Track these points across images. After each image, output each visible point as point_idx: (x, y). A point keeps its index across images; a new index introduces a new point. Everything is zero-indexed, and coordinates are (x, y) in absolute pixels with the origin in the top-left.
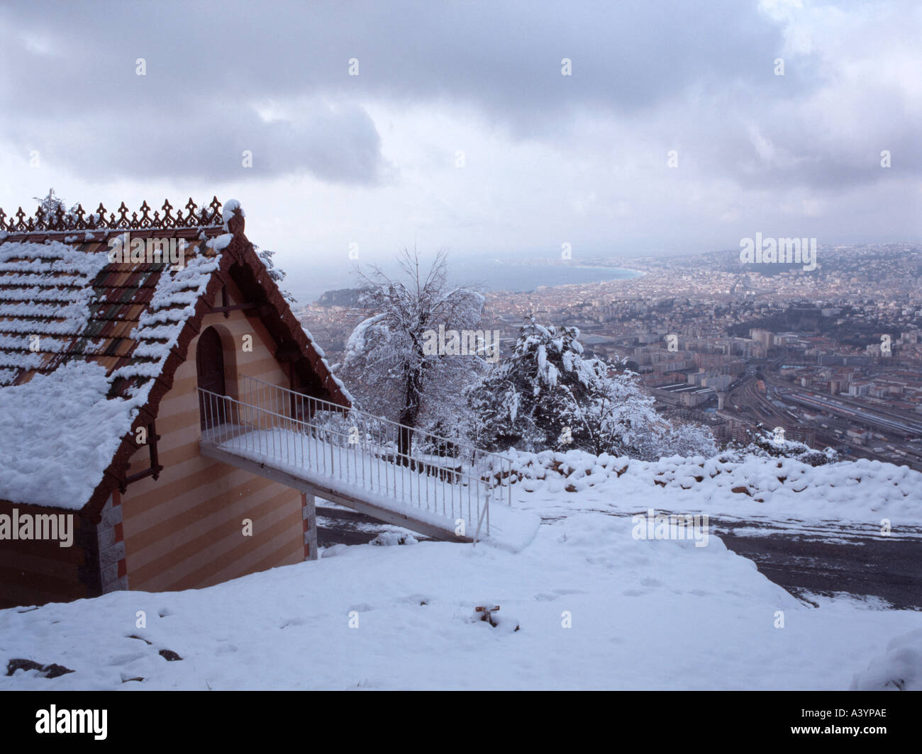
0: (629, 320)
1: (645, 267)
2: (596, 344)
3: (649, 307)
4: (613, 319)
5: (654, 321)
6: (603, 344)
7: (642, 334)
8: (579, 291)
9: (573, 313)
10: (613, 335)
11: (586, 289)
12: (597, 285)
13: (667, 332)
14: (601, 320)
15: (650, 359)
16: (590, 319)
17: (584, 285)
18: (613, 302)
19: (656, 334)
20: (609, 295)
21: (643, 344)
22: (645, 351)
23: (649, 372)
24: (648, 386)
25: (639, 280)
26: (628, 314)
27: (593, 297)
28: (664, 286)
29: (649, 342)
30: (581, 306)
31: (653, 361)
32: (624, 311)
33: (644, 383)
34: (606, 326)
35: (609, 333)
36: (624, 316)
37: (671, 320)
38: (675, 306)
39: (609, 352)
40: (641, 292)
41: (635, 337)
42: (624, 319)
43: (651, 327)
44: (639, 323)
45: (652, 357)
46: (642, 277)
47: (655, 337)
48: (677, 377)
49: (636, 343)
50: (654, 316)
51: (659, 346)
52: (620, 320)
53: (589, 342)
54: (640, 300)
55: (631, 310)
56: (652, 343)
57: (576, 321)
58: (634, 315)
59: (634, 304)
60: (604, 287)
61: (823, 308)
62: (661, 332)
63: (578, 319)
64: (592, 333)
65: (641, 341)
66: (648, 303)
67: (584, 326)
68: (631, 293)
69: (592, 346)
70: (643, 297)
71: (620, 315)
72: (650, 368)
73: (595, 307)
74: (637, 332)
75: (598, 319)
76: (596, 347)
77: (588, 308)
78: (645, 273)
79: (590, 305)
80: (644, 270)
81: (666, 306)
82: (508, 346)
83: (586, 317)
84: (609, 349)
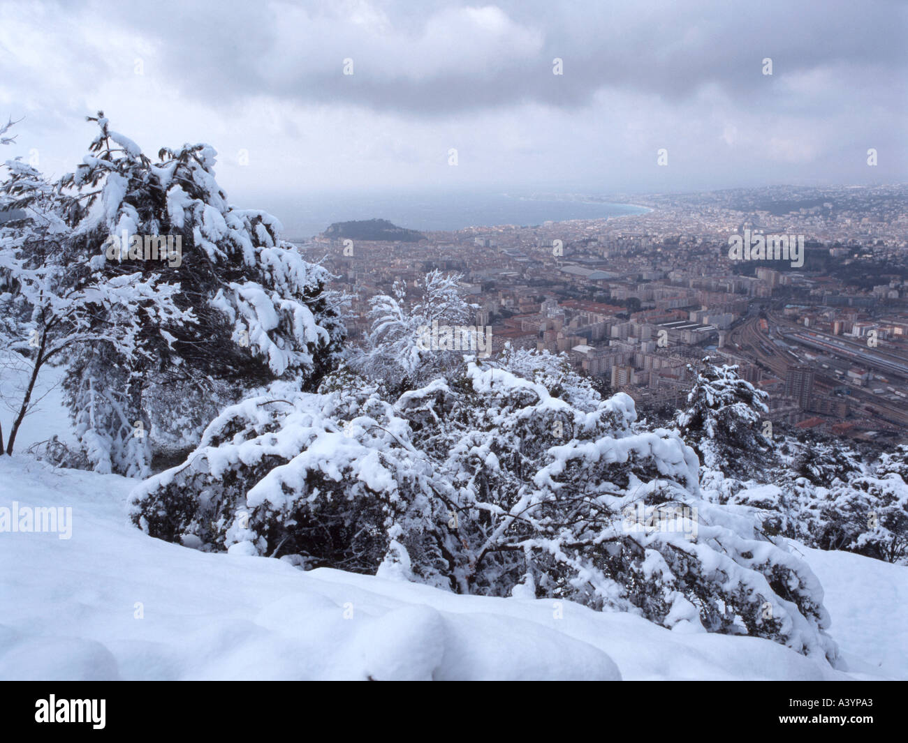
0: (634, 256)
1: (654, 204)
2: (600, 280)
3: (654, 244)
4: (618, 255)
5: (659, 258)
6: (607, 280)
7: (646, 271)
8: (585, 227)
9: (577, 249)
10: (617, 271)
11: (592, 224)
12: (604, 221)
13: (671, 268)
14: (606, 255)
15: (652, 296)
16: (595, 254)
17: (590, 221)
18: (619, 238)
19: (661, 270)
20: (617, 231)
21: (647, 281)
22: (647, 288)
23: (651, 308)
24: (649, 322)
25: (646, 217)
26: (633, 250)
27: (600, 233)
28: (671, 223)
29: (653, 277)
30: (586, 242)
31: (656, 298)
32: (629, 247)
33: (646, 320)
34: (611, 262)
35: (613, 269)
36: (628, 253)
37: (676, 257)
38: (680, 243)
39: (613, 288)
40: (648, 228)
41: (640, 273)
42: (628, 255)
43: (655, 264)
44: (644, 260)
45: (656, 295)
46: (650, 214)
47: (659, 274)
48: (679, 314)
49: (640, 280)
50: (659, 253)
51: (663, 283)
52: (625, 256)
53: (592, 278)
54: (646, 236)
55: (637, 247)
56: (655, 280)
57: (581, 257)
58: (640, 251)
59: (640, 240)
60: (611, 223)
61: (831, 248)
62: (665, 269)
63: (582, 254)
64: (596, 268)
65: (645, 277)
66: (654, 239)
67: (588, 261)
68: (639, 231)
69: (595, 281)
70: (649, 234)
71: (625, 251)
72: (652, 305)
73: (600, 243)
74: (642, 268)
75: (603, 255)
76: (599, 283)
77: (593, 243)
78: (652, 210)
79: (595, 240)
80: (653, 207)
81: (671, 243)
82: (510, 280)
83: (591, 253)
84: (612, 285)
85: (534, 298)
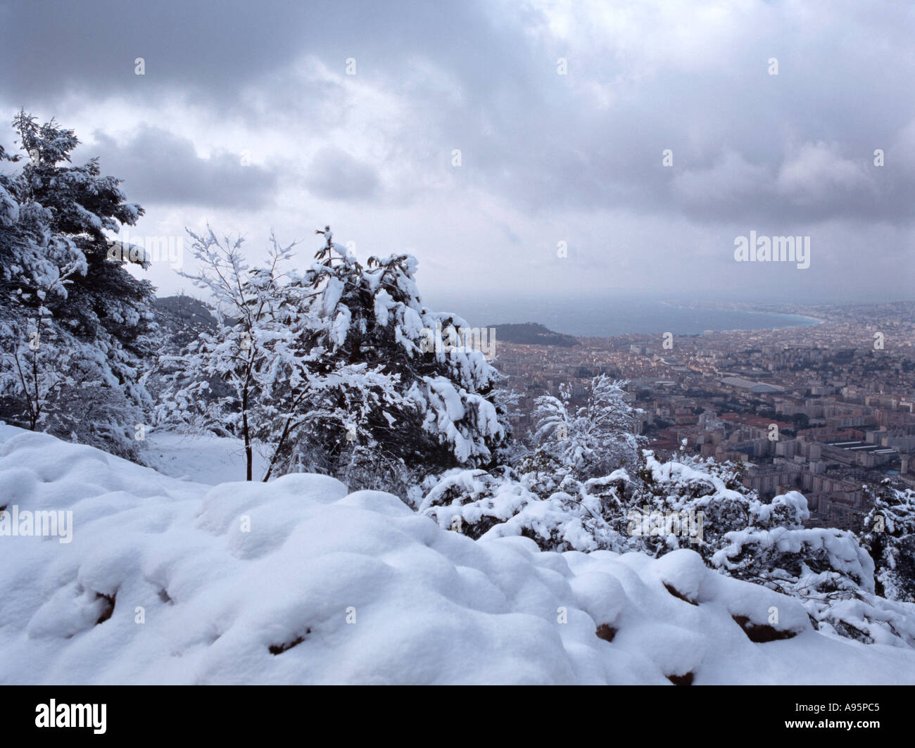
0: (802, 369)
1: (824, 315)
2: (763, 393)
3: (825, 356)
4: (784, 367)
5: (830, 373)
6: (771, 394)
7: (815, 386)
8: (748, 337)
9: (739, 360)
10: (783, 384)
11: (756, 335)
12: (768, 332)
13: (844, 384)
14: (771, 367)
15: (822, 412)
16: (758, 366)
17: (754, 331)
18: (785, 350)
19: (832, 385)
20: (783, 342)
21: (817, 396)
22: (816, 403)
23: (820, 426)
24: (818, 440)
25: (815, 328)
26: (800, 363)
27: (764, 344)
28: (844, 335)
29: (823, 394)
30: (749, 352)
31: (826, 415)
32: (797, 360)
33: (815, 438)
34: (776, 375)
35: (778, 382)
36: (796, 365)
37: (850, 371)
38: (855, 357)
39: (778, 402)
40: (818, 340)
41: (809, 387)
42: (795, 369)
43: (826, 378)
44: (813, 374)
45: (826, 411)
46: (820, 325)
47: (830, 389)
48: (854, 434)
49: (808, 394)
50: (831, 367)
51: (834, 399)
52: (792, 369)
53: (755, 391)
54: (816, 349)
55: (804, 359)
56: (826, 396)
57: (743, 368)
58: (808, 364)
59: (809, 353)
60: (776, 334)
62: (837, 384)
63: (744, 365)
64: (760, 381)
65: (814, 392)
66: (824, 352)
67: (751, 373)
68: (806, 343)
69: (759, 394)
70: (819, 347)
71: (792, 364)
72: (823, 422)
73: (764, 354)
74: (810, 382)
75: (767, 366)
76: (763, 396)
77: (757, 355)
78: (822, 322)
79: (759, 351)
80: (823, 318)
81: (845, 356)
82: (667, 390)
83: (754, 364)
84: (777, 399)
85: (692, 409)
